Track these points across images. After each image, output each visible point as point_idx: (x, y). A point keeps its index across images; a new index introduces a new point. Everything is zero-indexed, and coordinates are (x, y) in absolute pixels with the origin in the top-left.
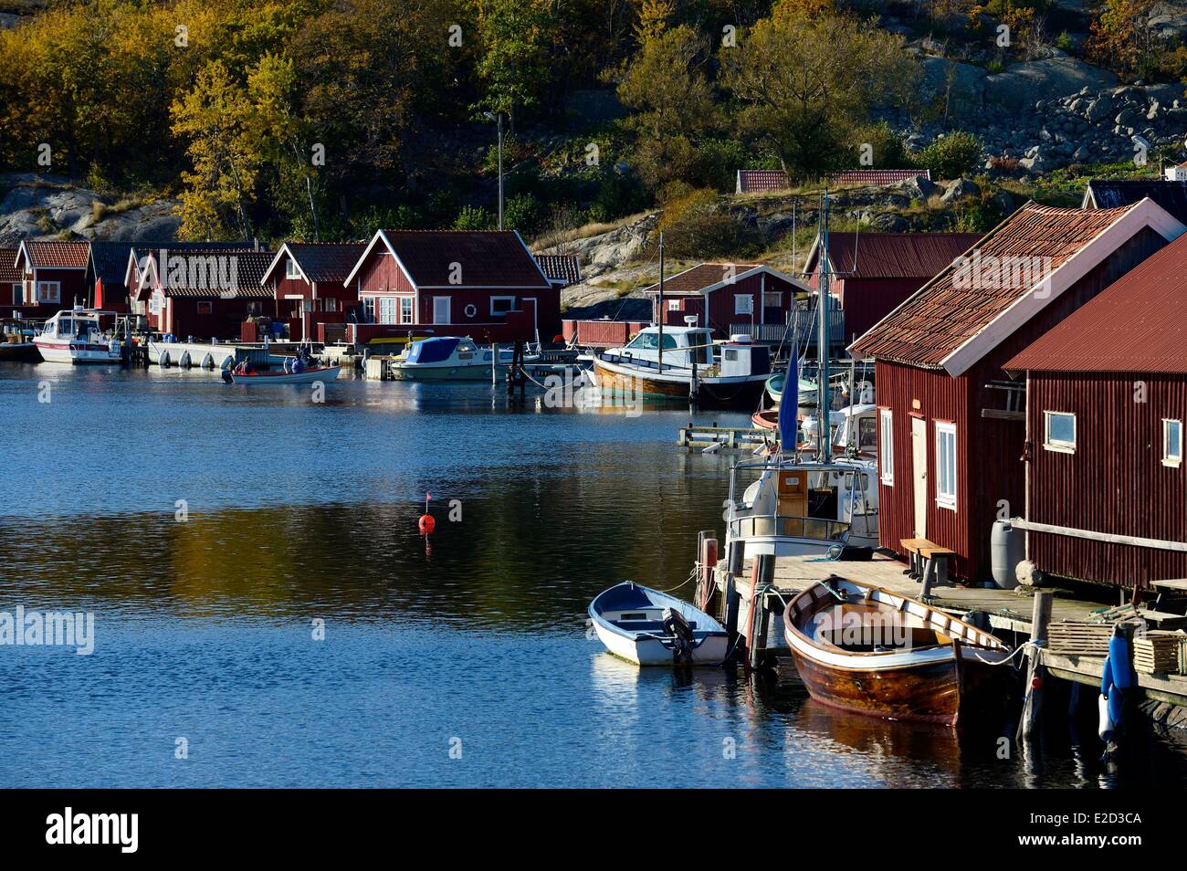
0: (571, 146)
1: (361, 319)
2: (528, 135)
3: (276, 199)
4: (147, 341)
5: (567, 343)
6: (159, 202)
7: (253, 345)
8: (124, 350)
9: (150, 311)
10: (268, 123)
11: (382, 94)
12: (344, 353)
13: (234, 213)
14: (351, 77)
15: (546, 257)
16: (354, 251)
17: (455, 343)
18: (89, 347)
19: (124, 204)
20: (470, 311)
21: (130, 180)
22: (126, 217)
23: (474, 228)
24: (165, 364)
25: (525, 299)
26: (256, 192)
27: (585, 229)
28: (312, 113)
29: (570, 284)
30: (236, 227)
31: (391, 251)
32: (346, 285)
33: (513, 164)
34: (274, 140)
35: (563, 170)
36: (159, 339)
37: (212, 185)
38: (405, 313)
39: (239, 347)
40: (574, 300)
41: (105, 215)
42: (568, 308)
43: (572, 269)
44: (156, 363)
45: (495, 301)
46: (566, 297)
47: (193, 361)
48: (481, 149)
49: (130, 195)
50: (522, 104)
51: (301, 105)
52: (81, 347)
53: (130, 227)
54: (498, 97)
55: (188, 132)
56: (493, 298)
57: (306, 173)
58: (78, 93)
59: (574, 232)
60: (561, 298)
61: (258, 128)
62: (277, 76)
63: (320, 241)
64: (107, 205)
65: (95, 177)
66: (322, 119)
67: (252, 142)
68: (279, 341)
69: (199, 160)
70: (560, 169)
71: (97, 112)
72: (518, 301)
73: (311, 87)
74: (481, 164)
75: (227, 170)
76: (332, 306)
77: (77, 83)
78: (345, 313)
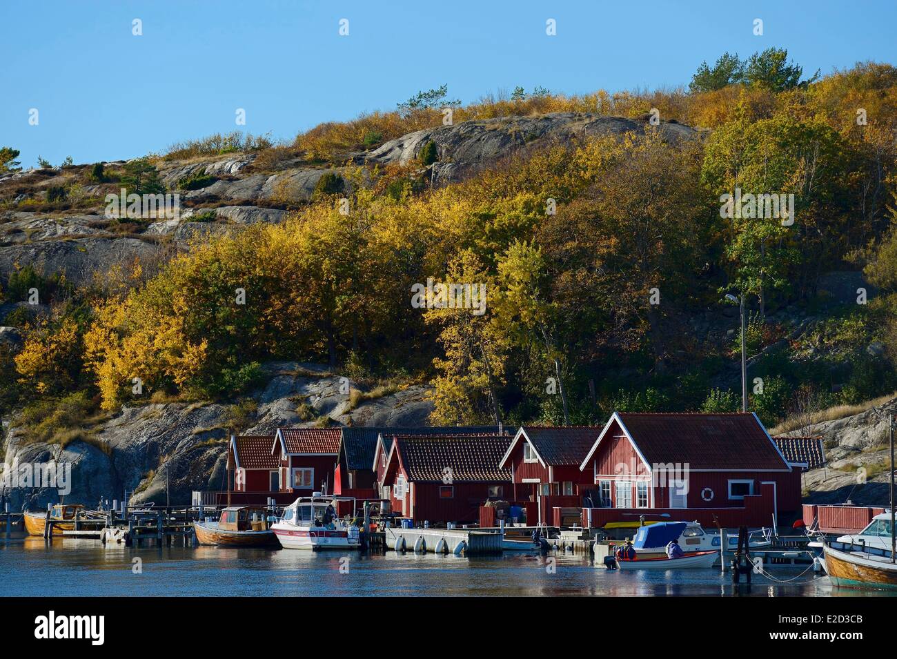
0: (822, 328)
1: (597, 502)
2: (779, 317)
3: (525, 383)
4: (385, 527)
5: (808, 528)
6: (413, 387)
7: (488, 530)
8: (362, 536)
9: (395, 496)
10: (517, 309)
11: (629, 279)
12: (579, 538)
13: (485, 398)
14: (599, 263)
15: (788, 439)
16: (590, 434)
17: (683, 527)
18: (328, 534)
19: (379, 391)
20: (708, 494)
21: (385, 368)
22: (381, 403)
23: (722, 410)
24: (401, 550)
25: (763, 483)
26: (506, 378)
27: (833, 411)
28: (561, 298)
29: (814, 467)
30: (487, 412)
31: (626, 434)
32: (582, 468)
33: (763, 346)
34: (523, 325)
35: (814, 351)
36: (398, 524)
37: (463, 371)
38: (640, 497)
39: (472, 532)
40: (817, 483)
41: (361, 402)
42: (810, 492)
43: (816, 452)
44: (392, 549)
45: (733, 485)
46: (808, 481)
47: (428, 546)
48: (731, 331)
49: (385, 381)
50: (772, 287)
51: (551, 290)
52: (321, 534)
53: (385, 413)
54: (748, 280)
55: (440, 320)
56: (730, 482)
57: (554, 358)
58: (337, 284)
59: (820, 414)
60: (803, 482)
61: (508, 314)
62: (525, 263)
63: (569, 424)
64: (363, 392)
65: (352, 364)
66: (572, 304)
67: (501, 328)
68: (516, 526)
69: (450, 346)
70: (811, 351)
71: (354, 302)
72: (757, 484)
73: (561, 273)
74: (730, 346)
75: (477, 354)
76: (568, 490)
77: (336, 273)
78: (581, 497)
